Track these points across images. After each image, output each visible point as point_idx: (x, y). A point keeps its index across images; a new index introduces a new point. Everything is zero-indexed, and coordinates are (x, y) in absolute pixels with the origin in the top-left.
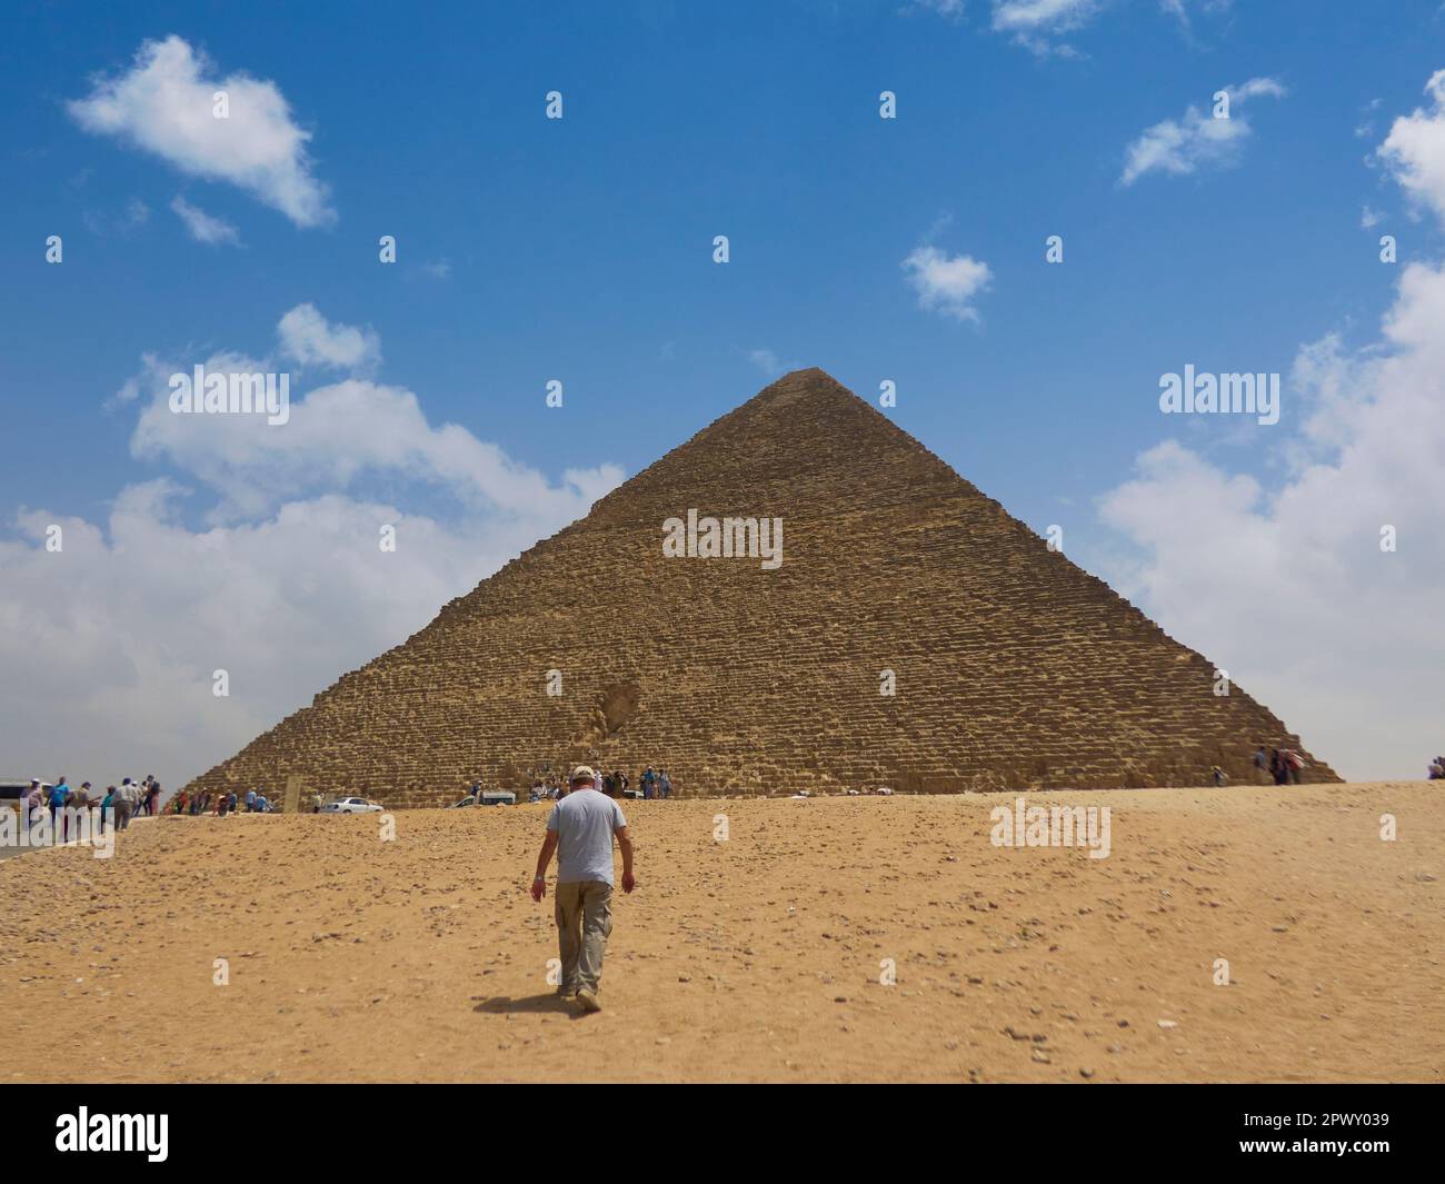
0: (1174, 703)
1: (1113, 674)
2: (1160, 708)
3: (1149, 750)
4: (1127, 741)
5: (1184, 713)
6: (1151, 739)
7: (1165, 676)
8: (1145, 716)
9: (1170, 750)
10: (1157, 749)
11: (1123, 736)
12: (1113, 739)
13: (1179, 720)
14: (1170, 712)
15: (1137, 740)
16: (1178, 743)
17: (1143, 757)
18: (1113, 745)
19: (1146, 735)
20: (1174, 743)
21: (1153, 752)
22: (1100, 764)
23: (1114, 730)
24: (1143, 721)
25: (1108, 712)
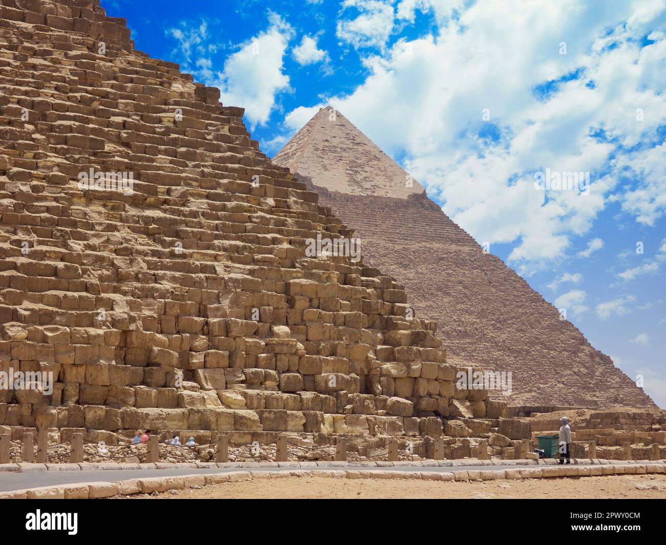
0: (187, 181)
1: (48, 95)
2: (162, 188)
3: (156, 279)
4: (105, 254)
5: (212, 207)
6: (155, 253)
7: (160, 121)
8: (135, 201)
9: (194, 283)
10: (173, 279)
11: (95, 241)
12: (77, 246)
13: (203, 220)
14: (184, 199)
15: (127, 252)
16: (213, 270)
17: (148, 294)
18: (79, 258)
19: (142, 243)
20: (204, 269)
21: (167, 285)
22: (58, 302)
23: (74, 224)
24: (132, 211)
25: (54, 181)
